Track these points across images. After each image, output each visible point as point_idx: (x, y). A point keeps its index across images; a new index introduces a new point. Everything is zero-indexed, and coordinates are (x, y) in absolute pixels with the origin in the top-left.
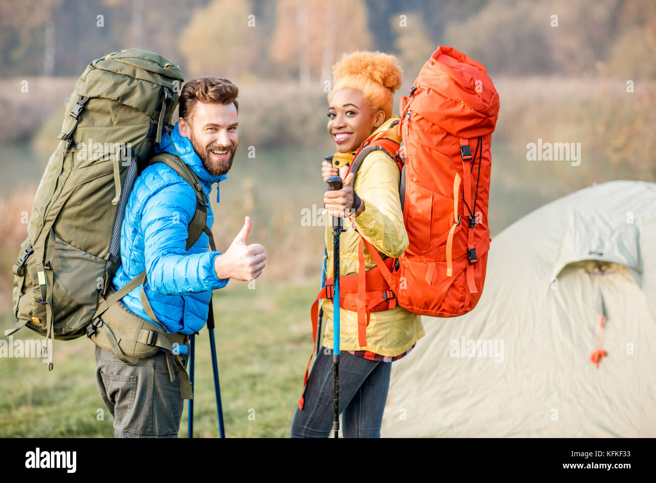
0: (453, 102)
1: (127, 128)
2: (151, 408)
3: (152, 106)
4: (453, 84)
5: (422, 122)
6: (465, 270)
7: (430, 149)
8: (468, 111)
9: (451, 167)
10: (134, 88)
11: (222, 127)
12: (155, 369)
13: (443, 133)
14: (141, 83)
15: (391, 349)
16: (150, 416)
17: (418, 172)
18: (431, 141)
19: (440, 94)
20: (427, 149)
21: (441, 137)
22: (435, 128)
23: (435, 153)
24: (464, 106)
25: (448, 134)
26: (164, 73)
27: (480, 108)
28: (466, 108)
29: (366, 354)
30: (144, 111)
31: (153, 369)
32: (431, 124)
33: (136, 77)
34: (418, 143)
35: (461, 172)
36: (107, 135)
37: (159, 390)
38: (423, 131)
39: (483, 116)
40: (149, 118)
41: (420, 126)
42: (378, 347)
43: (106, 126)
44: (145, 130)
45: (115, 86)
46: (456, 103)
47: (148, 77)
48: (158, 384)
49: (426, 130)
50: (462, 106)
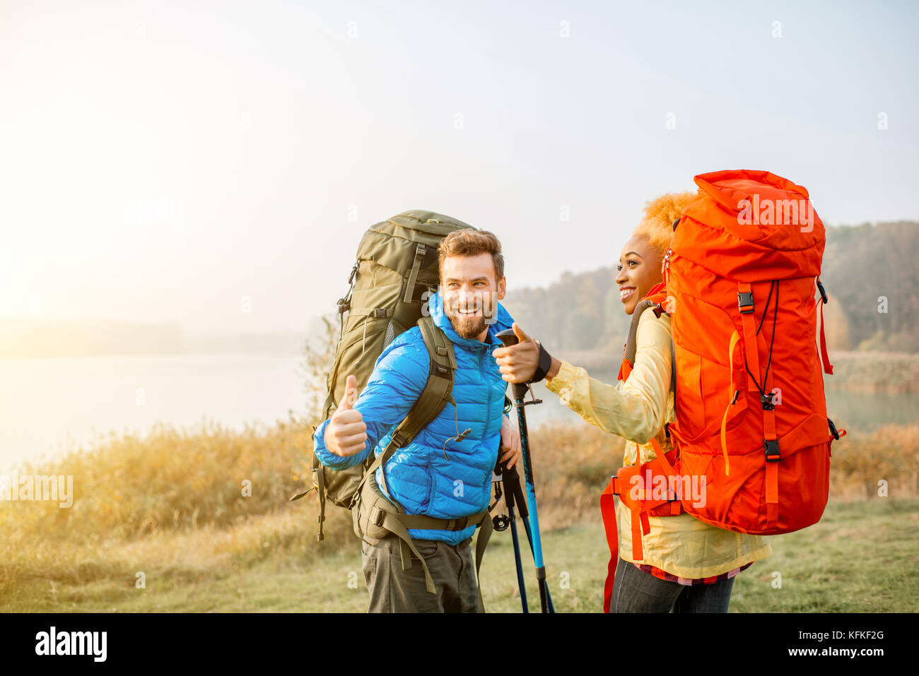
0: (715, 231)
1: (383, 289)
2: (388, 597)
3: (402, 265)
4: (713, 206)
5: (681, 262)
6: (763, 469)
7: (694, 299)
8: (736, 242)
9: (726, 324)
10: (387, 245)
11: (463, 282)
12: (391, 553)
13: (710, 276)
14: (394, 240)
15: (685, 569)
16: (387, 605)
17: (682, 330)
18: (694, 287)
19: (698, 223)
20: (690, 299)
21: (707, 282)
22: (698, 269)
23: (701, 304)
24: (731, 235)
25: (719, 278)
26: (422, 229)
27: (753, 237)
28: (734, 237)
29: (653, 570)
30: (395, 269)
31: (388, 552)
32: (691, 264)
33: (394, 235)
34: (678, 292)
35: (740, 330)
36: (367, 297)
37: (396, 577)
38: (682, 274)
39: (763, 248)
40: (400, 277)
41: (678, 268)
42: (666, 563)
43: (369, 289)
44: (397, 290)
45: (373, 244)
46: (720, 232)
47: (402, 234)
48: (394, 571)
49: (686, 272)
50: (728, 235)
